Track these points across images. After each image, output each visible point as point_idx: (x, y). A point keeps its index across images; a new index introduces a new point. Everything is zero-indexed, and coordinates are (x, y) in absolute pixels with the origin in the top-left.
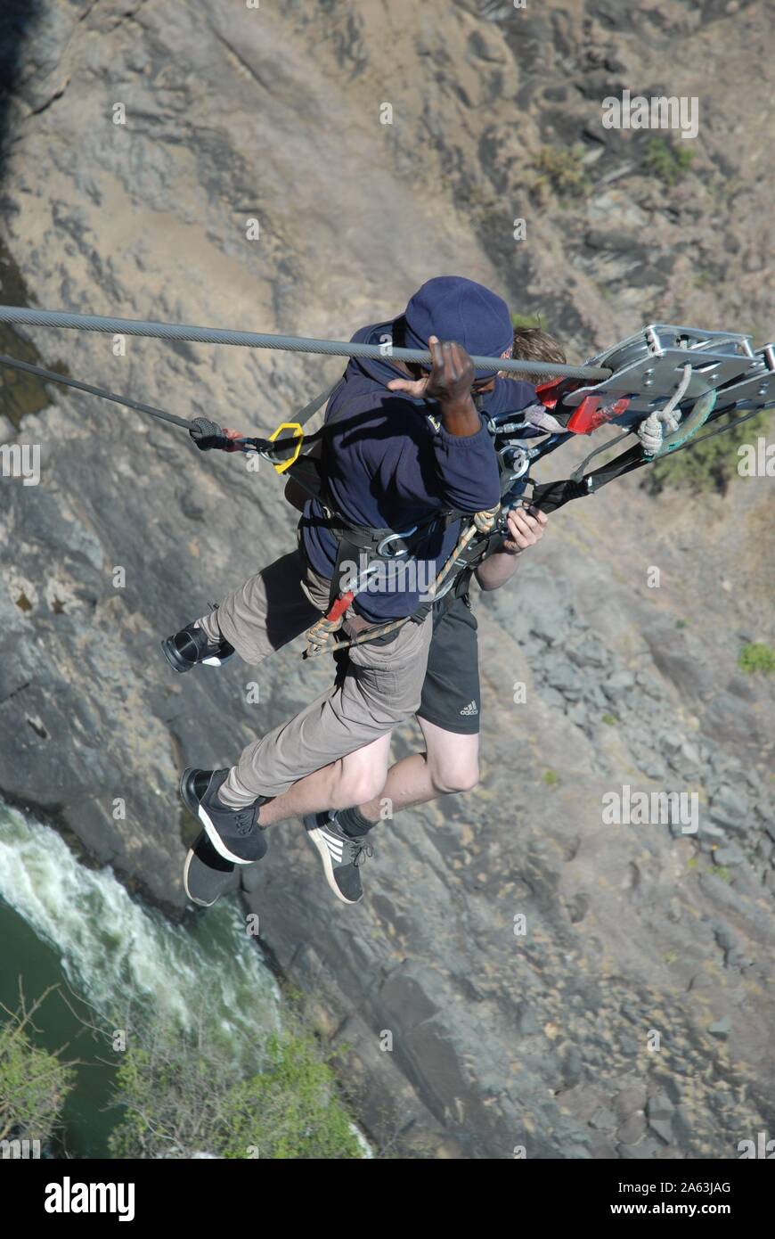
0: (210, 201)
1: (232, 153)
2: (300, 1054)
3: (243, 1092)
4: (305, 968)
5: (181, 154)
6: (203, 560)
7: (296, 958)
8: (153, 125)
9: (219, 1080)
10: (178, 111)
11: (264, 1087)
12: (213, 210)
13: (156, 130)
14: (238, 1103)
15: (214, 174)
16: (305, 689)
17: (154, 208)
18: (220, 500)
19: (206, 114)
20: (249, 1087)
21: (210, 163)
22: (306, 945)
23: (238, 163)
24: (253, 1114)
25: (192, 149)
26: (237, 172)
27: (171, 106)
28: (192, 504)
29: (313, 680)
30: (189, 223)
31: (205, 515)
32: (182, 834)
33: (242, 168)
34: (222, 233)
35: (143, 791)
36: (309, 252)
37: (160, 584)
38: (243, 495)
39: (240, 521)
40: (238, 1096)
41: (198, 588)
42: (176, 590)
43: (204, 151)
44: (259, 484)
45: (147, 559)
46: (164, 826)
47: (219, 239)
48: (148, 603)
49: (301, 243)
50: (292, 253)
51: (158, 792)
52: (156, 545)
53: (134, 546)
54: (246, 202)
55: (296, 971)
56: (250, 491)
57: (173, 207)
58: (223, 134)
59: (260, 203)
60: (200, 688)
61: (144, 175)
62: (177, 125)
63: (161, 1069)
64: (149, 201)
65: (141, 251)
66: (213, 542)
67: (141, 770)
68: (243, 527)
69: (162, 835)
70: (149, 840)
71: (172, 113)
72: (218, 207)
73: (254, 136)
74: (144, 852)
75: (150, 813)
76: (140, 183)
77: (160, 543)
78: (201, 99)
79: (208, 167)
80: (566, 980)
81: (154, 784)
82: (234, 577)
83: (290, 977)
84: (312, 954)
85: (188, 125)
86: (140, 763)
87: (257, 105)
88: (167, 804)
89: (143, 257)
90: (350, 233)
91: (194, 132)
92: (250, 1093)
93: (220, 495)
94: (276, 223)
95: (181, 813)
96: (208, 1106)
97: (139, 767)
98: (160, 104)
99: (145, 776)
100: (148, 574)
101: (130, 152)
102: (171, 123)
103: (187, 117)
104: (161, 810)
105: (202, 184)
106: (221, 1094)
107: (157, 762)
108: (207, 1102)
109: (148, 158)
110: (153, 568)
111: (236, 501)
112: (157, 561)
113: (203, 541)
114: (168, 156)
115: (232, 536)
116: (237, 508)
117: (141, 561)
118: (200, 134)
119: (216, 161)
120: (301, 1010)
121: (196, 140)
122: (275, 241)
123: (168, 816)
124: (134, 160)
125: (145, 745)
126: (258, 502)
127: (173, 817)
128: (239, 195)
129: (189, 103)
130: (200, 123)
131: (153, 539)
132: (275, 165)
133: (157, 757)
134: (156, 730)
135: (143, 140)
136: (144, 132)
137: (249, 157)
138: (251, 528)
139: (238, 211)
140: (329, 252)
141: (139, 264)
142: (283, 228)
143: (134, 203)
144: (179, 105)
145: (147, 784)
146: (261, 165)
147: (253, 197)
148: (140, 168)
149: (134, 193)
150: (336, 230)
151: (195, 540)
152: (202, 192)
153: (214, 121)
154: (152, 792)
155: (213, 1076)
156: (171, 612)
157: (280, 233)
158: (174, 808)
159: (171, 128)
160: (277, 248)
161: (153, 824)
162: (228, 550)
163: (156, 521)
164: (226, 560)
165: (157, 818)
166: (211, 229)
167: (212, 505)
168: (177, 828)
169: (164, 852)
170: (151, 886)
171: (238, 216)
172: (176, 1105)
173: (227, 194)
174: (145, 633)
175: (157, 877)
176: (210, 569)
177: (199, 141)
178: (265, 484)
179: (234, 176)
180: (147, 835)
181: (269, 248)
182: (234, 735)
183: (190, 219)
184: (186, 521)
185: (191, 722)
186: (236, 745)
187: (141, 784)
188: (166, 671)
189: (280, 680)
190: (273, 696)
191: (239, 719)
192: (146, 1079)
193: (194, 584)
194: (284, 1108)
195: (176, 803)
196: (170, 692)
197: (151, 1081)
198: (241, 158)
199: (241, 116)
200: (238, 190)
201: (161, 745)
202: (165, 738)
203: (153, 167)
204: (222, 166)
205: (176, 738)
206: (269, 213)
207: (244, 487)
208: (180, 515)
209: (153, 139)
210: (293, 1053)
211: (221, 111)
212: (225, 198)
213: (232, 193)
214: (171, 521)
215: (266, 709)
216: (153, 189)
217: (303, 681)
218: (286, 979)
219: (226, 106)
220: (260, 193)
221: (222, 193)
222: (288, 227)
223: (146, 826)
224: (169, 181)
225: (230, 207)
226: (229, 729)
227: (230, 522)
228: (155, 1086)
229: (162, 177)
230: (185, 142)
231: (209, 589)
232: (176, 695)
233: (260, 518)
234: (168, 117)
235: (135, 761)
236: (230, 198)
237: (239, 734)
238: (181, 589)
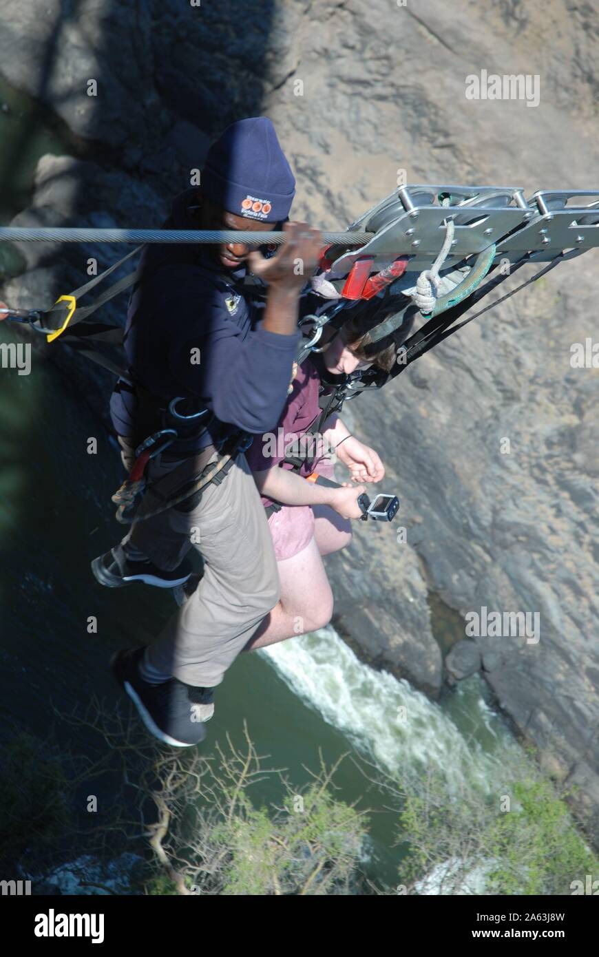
0: (414, 141)
1: (427, 103)
2: (540, 795)
3: (499, 826)
4: (539, 728)
5: (388, 108)
6: (431, 419)
7: (531, 721)
8: (365, 87)
9: (480, 819)
10: (384, 75)
11: (514, 822)
12: (417, 149)
13: (368, 91)
14: (496, 836)
15: (415, 121)
16: (518, 512)
17: (370, 152)
18: (440, 371)
19: (406, 76)
20: (502, 824)
21: (411, 112)
22: (537, 710)
23: (433, 110)
24: (508, 843)
25: (396, 103)
26: (433, 117)
27: (378, 73)
28: (418, 377)
29: (524, 504)
30: (399, 161)
31: (429, 384)
32: (433, 630)
33: (436, 114)
34: (425, 166)
35: (400, 600)
36: (493, 173)
37: (399, 440)
38: (457, 366)
39: (457, 386)
40: (495, 830)
41: (429, 441)
42: (411, 444)
43: (406, 104)
44: (469, 356)
45: (388, 421)
46: (419, 626)
47: (422, 171)
48: (391, 455)
49: (486, 167)
50: (479, 175)
51: (411, 600)
52: (394, 411)
53: (377, 413)
54: (441, 140)
55: (532, 732)
56: (464, 365)
57: (385, 150)
58: (419, 89)
59: (452, 140)
60: (436, 517)
61: (361, 128)
62: (384, 86)
63: (433, 813)
64: (366, 146)
65: (365, 186)
66: (437, 404)
67: (397, 584)
68: (459, 391)
69: (418, 633)
70: (408, 637)
71: (379, 77)
72: (420, 146)
73: (444, 89)
74: (405, 647)
75: (407, 616)
76: (359, 134)
77: (396, 408)
78: (400, 64)
79: (410, 116)
81: (408, 594)
82: (457, 430)
83: (527, 736)
84: (542, 717)
85: (392, 85)
86: (395, 578)
87: (444, 64)
88: (420, 609)
89: (366, 191)
90: (525, 154)
91: (397, 90)
92: (504, 827)
93: (440, 367)
94: (466, 153)
95: (431, 615)
96: (473, 840)
97: (396, 581)
98: (370, 72)
99: (401, 588)
100: (390, 434)
101: (349, 110)
102: (379, 84)
103: (391, 79)
104: (414, 613)
105: (407, 130)
106: (482, 830)
107: (408, 577)
108: (471, 836)
109: (363, 114)
110: (393, 428)
111: (452, 371)
112: (396, 422)
113: (430, 404)
114: (379, 111)
115: (451, 399)
116: (453, 376)
117: (383, 424)
118: (402, 91)
119: (416, 111)
120: (538, 760)
121: (399, 96)
122: (467, 168)
123: (421, 618)
124: (353, 116)
125: (399, 565)
126: (469, 370)
127: (425, 618)
128: (436, 135)
129: (392, 68)
130: (401, 82)
131: (390, 406)
132: (462, 109)
133: (409, 573)
134: (405, 552)
135: (358, 100)
136: (359, 94)
137: (440, 104)
138: (466, 391)
139: (436, 147)
140: (509, 171)
141: (363, 196)
142: (471, 157)
143: (355, 149)
144: (384, 70)
145: (402, 594)
146: (451, 110)
147: (447, 135)
148: (358, 122)
149: (354, 142)
150: (513, 154)
151: (423, 403)
152: (407, 135)
153: (411, 80)
154: (407, 601)
155: (475, 816)
156: (410, 460)
157: (469, 161)
158: (424, 611)
159: (380, 89)
160: (469, 173)
161: (410, 624)
162: (449, 410)
163: (392, 392)
164: (448, 417)
165: (412, 620)
166: (416, 163)
167: (434, 376)
168: (429, 626)
169: (421, 646)
170: (413, 673)
171: (436, 152)
172: (448, 840)
173: (426, 135)
174: (390, 479)
175: (416, 665)
176: (437, 425)
177: (402, 96)
178: (474, 356)
179: (430, 121)
180: (406, 633)
181: (462, 174)
182: (466, 551)
183: (399, 157)
184: (416, 390)
185: (433, 544)
186: (469, 559)
187: (398, 595)
188: (410, 507)
189: (498, 507)
190: (494, 519)
191: (469, 539)
192: (423, 822)
193: (425, 438)
194: (531, 838)
195: (426, 607)
196: (414, 522)
197: (427, 823)
198: (435, 106)
199: (433, 74)
200: (434, 130)
201: (410, 563)
202: (413, 558)
203: (368, 121)
204: (421, 114)
205: (422, 558)
206: (460, 147)
207: (458, 360)
208: (410, 386)
209: (366, 99)
210: (535, 795)
211: (417, 72)
212: (425, 138)
213: (430, 134)
214: (403, 391)
215: (489, 530)
216: (369, 137)
217: (516, 505)
218: (524, 739)
219: (420, 67)
220: (451, 131)
221: (422, 135)
222: (476, 155)
223: (404, 627)
224: (381, 130)
225: (429, 145)
226: (462, 547)
227: (449, 388)
228: (431, 825)
229: (376, 127)
230: (391, 99)
231: (437, 441)
232: (419, 524)
233: (472, 383)
234: (376, 81)
235: (392, 578)
236: (429, 137)
237: (470, 551)
238: (416, 443)
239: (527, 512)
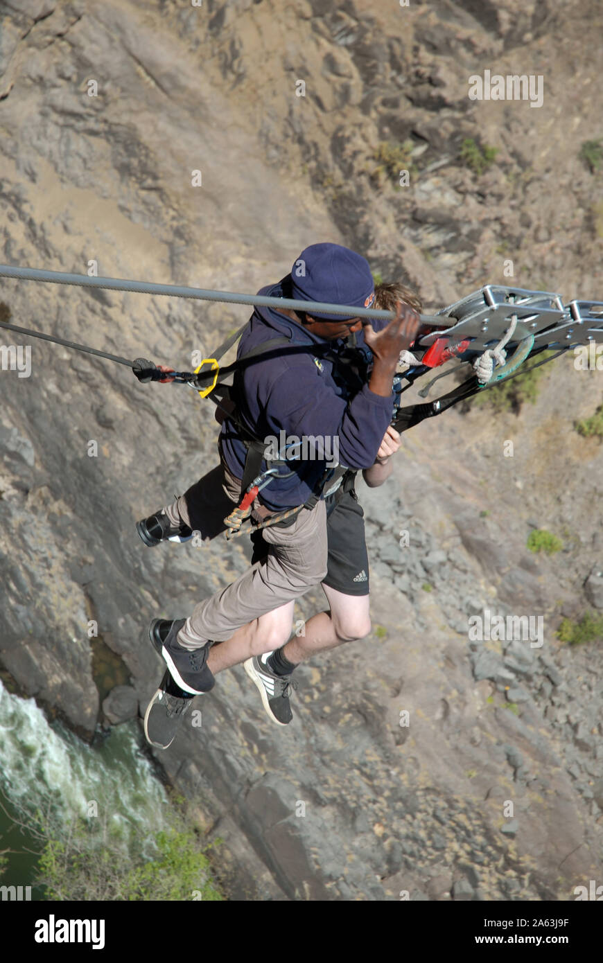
0: (122, 181)
1: (139, 144)
2: (183, 846)
3: (137, 875)
4: (188, 779)
5: (99, 144)
6: (113, 460)
7: (181, 771)
8: (78, 121)
9: (119, 866)
10: (97, 110)
11: (154, 871)
12: (124, 188)
13: (80, 125)
14: (134, 884)
15: (125, 160)
16: (191, 561)
17: (77, 185)
18: (127, 413)
19: (120, 113)
20: (142, 872)
21: (122, 151)
22: (189, 761)
23: (144, 152)
24: (146, 893)
25: (108, 140)
26: (143, 158)
27: (92, 107)
28: (104, 416)
29: (197, 554)
30: (105, 198)
31: (115, 425)
32: (93, 673)
33: (147, 156)
34: (131, 206)
35: (62, 639)
36: (198, 222)
37: (79, 478)
38: (144, 409)
39: (142, 429)
40: (134, 879)
41: (109, 482)
42: (91, 483)
43: (117, 142)
44: (157, 401)
45: (69, 458)
46: (79, 667)
47: (128, 210)
48: (69, 493)
49: (192, 214)
50: (185, 222)
51: (75, 640)
52: (76, 448)
53: (59, 448)
54: (149, 182)
55: (181, 782)
56: (151, 407)
57: (92, 185)
58: (132, 129)
59: (160, 183)
60: (108, 558)
61: (70, 160)
62: (97, 121)
63: (74, 857)
64: (75, 180)
65: (68, 219)
66: (121, 446)
67: (61, 623)
68: (144, 434)
69: (77, 674)
70: (67, 678)
71: (92, 112)
72: (128, 185)
73: (156, 131)
74: (63, 687)
75: (68, 656)
76: (67, 166)
77: (79, 445)
78: (115, 101)
79: (120, 154)
80: (392, 790)
81: (71, 634)
82: (136, 473)
83: (176, 786)
84: (193, 768)
85: (105, 121)
86: (61, 617)
87: (159, 107)
88: (82, 650)
89: (68, 223)
90: (231, 207)
91: (110, 127)
92: (143, 876)
93: (127, 409)
94: (173, 199)
95: (93, 657)
96: (110, 887)
97: (61, 620)
98: (84, 105)
99: (65, 627)
100: (69, 470)
101: (60, 141)
102: (92, 120)
103: (104, 115)
104: (76, 654)
105: (116, 167)
106: (120, 877)
107: (74, 617)
108: (109, 883)
109: (73, 147)
110: (73, 465)
111: (139, 414)
112: (77, 459)
113: (113, 445)
114: (89, 145)
115: (136, 441)
116: (139, 419)
117: (64, 460)
118: (114, 128)
119: (126, 149)
120: (184, 812)
121: (111, 133)
122: (172, 213)
123: (82, 659)
124: (63, 148)
125: (65, 604)
126: (156, 415)
127: (86, 659)
128: (144, 176)
129: (106, 104)
130: (114, 120)
131: (73, 443)
132: (172, 154)
133: (74, 613)
134: (73, 591)
135: (70, 132)
136: (72, 126)
137: (152, 147)
138: (150, 435)
139: (144, 189)
140: (214, 221)
141: (66, 228)
142: (178, 202)
143: (62, 181)
144: (98, 106)
145: (66, 634)
146: (162, 153)
147: (155, 178)
148: (67, 154)
149: (62, 173)
150: (219, 204)
151: (107, 444)
152: (115, 173)
153: (125, 119)
154: (70, 640)
155: (114, 862)
156: (87, 499)
157: (176, 206)
158: (88, 653)
159: (92, 124)
160: (173, 218)
161: (70, 665)
162: (132, 453)
163: (76, 428)
164: (131, 460)
165: (73, 661)
166: (122, 202)
167: (121, 417)
168: (89, 668)
169: (79, 688)
170: (69, 714)
171: (143, 193)
172: (85, 885)
173: (135, 175)
174: (66, 516)
175: (73, 706)
176: (118, 467)
177: (114, 134)
178: (162, 401)
179: (140, 161)
180: (66, 674)
181: (167, 218)
182: (135, 596)
183: (105, 194)
184: (100, 429)
185: (102, 586)
186: (137, 604)
187: (62, 634)
188: (82, 546)
189: (171, 554)
190: (166, 566)
191: (139, 584)
192: (62, 865)
193: (105, 479)
194: (169, 889)
195: (89, 649)
196: (85, 562)
197: (66, 867)
198: (146, 148)
199: (147, 115)
200: (143, 172)
201: (77, 603)
202: (80, 598)
203: (78, 154)
204: (131, 154)
205: (90, 598)
206: (167, 191)
207: (145, 404)
208: (95, 424)
209: (77, 132)
210: (177, 845)
211: (131, 111)
212: (134, 179)
213: (139, 175)
214: (88, 429)
215: (160, 576)
216: (77, 170)
217: (189, 555)
218: (172, 788)
219: (134, 106)
220: (161, 175)
221: (131, 175)
222: (182, 202)
223: (64, 667)
224: (90, 165)
225: (137, 186)
226: (130, 591)
227: (134, 430)
228: (69, 870)
229: (85, 161)
230: (103, 135)
231: (117, 482)
232: (90, 564)
233: (158, 428)
234: (90, 115)
235: (57, 617)
236: (137, 178)
237: (139, 596)
238: (95, 482)
239: (200, 562)
